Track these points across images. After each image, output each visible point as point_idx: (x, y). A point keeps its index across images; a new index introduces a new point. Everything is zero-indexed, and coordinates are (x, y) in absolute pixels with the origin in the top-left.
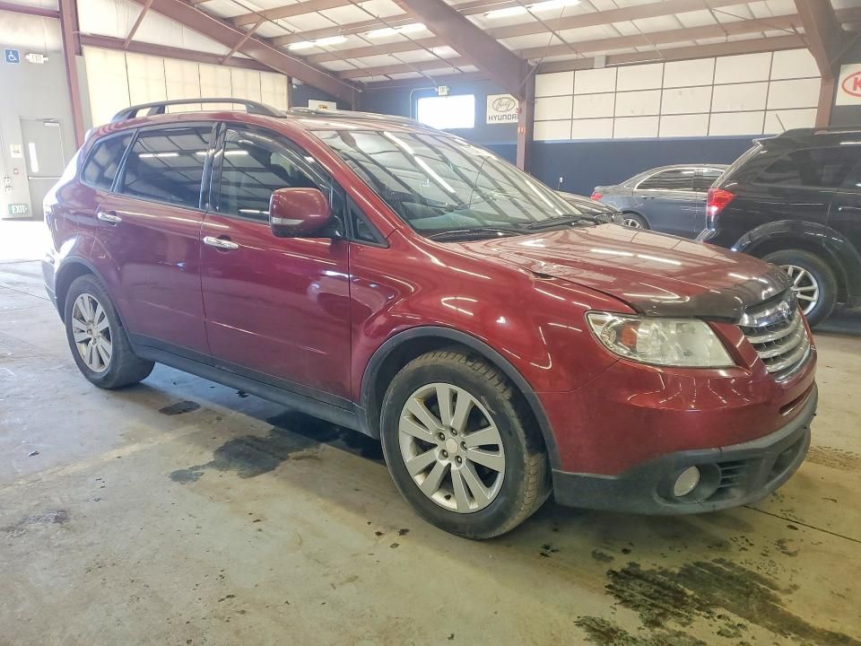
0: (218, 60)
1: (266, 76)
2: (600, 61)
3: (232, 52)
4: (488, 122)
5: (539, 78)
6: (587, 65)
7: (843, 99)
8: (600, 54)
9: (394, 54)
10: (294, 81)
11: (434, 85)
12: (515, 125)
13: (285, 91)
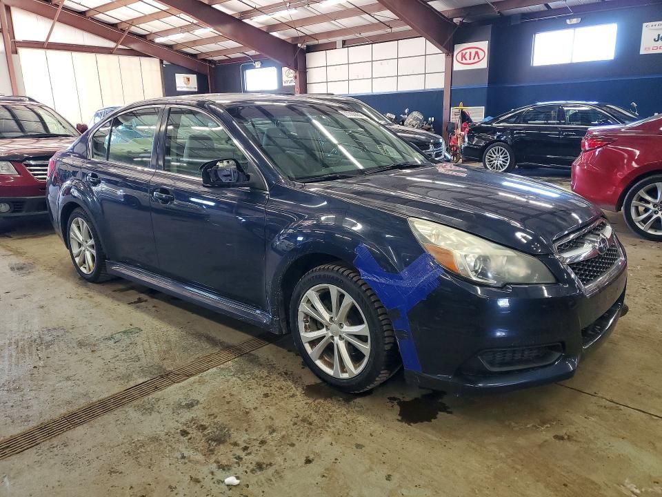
0: (109, 51)
1: (145, 60)
2: (339, 44)
3: (117, 46)
4: (284, 85)
5: (308, 55)
6: (332, 46)
7: (457, 67)
8: (339, 39)
9: (219, 43)
10: (165, 62)
11: (252, 62)
12: (294, 87)
13: (159, 69)
